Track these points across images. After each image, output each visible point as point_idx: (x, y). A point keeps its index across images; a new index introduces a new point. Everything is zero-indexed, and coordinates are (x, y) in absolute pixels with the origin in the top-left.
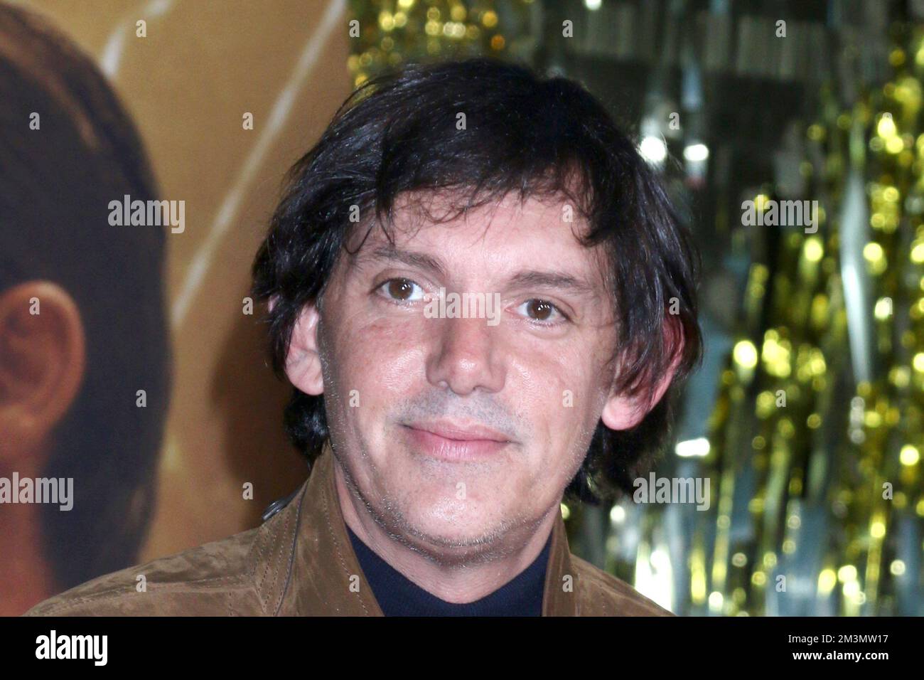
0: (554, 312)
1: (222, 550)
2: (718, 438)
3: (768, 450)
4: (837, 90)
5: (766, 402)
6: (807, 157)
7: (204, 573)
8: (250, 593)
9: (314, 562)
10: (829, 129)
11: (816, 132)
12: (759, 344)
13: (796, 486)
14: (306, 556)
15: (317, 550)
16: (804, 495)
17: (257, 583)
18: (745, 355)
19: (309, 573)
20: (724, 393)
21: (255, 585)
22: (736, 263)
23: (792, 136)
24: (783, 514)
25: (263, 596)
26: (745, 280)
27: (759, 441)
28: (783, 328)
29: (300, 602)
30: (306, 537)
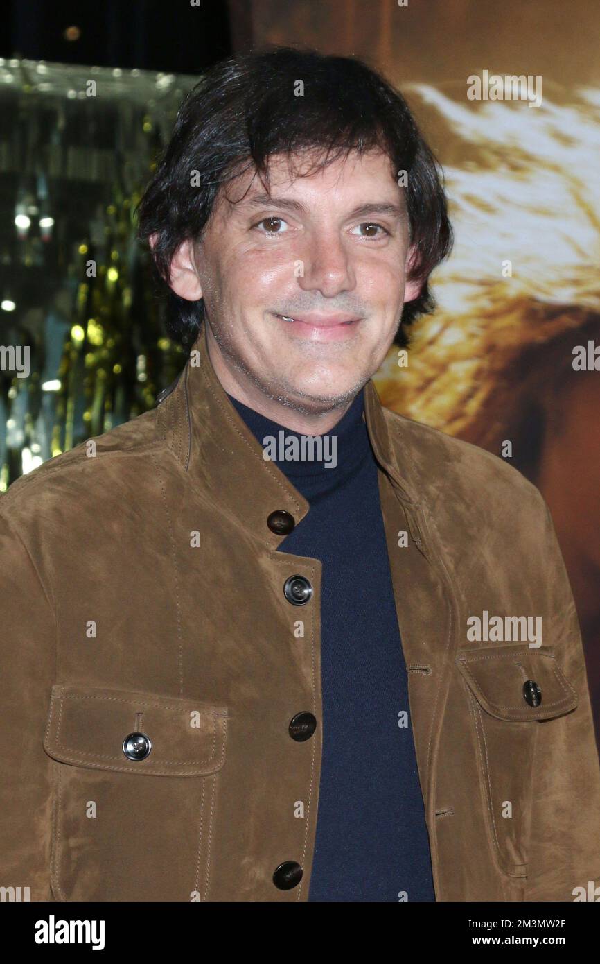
0: (380, 230)
1: (136, 427)
2: (64, 380)
3: (92, 386)
4: (122, 186)
5: (90, 359)
6: (108, 224)
7: (130, 444)
8: (166, 452)
9: (208, 423)
10: (119, 208)
11: (112, 210)
12: (85, 328)
13: (108, 405)
14: (203, 421)
15: (209, 415)
16: (112, 410)
17: (169, 445)
18: (77, 333)
19: (207, 432)
20: (66, 355)
21: (169, 448)
22: (71, 283)
23: (99, 212)
24: (102, 421)
25: (176, 453)
26: (76, 292)
27: (86, 380)
28: (98, 318)
29: (204, 453)
30: (199, 407)
